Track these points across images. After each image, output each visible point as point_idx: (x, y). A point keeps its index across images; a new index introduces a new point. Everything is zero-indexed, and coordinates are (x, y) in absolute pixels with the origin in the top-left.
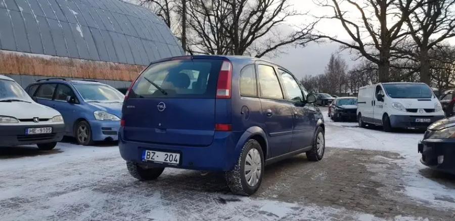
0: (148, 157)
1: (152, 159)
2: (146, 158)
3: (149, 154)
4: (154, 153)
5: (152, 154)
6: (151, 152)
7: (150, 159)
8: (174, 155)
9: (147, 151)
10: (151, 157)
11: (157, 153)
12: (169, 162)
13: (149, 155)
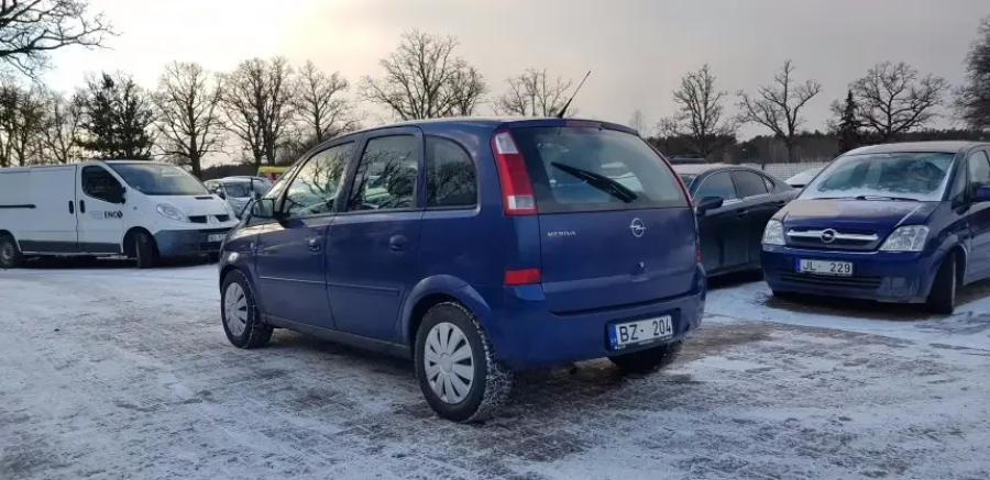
0: (625, 337)
1: (633, 339)
2: (620, 342)
3: (623, 330)
4: (635, 326)
5: (630, 330)
6: (627, 325)
7: (630, 341)
8: (664, 319)
9: (618, 327)
10: (630, 335)
11: (641, 324)
12: (660, 335)
13: (626, 334)
